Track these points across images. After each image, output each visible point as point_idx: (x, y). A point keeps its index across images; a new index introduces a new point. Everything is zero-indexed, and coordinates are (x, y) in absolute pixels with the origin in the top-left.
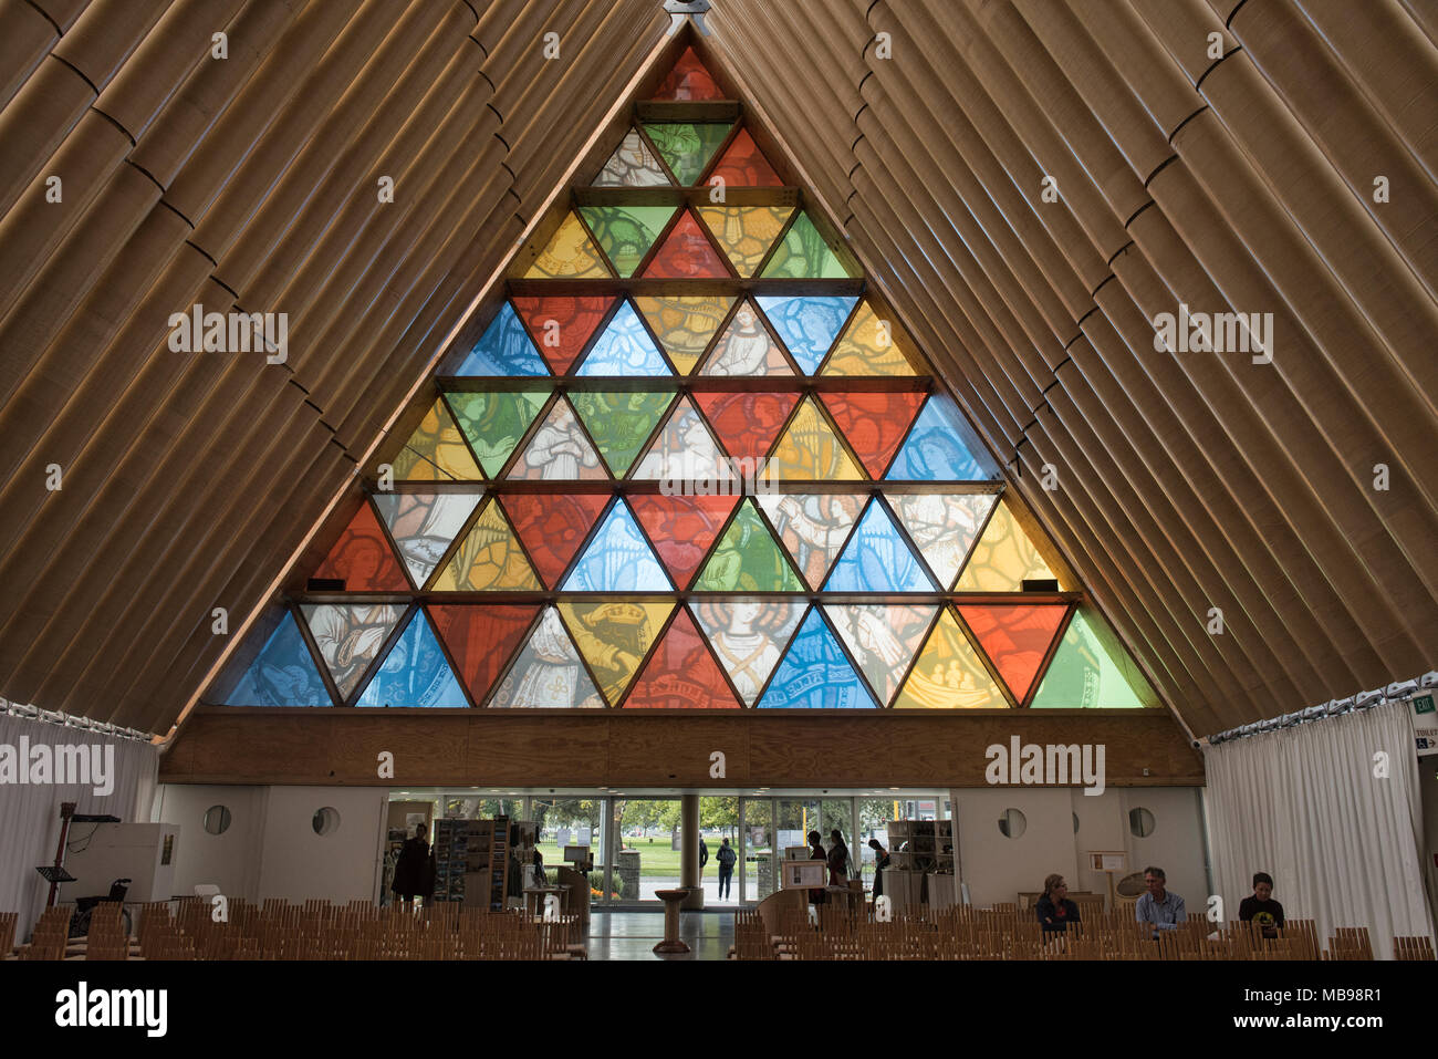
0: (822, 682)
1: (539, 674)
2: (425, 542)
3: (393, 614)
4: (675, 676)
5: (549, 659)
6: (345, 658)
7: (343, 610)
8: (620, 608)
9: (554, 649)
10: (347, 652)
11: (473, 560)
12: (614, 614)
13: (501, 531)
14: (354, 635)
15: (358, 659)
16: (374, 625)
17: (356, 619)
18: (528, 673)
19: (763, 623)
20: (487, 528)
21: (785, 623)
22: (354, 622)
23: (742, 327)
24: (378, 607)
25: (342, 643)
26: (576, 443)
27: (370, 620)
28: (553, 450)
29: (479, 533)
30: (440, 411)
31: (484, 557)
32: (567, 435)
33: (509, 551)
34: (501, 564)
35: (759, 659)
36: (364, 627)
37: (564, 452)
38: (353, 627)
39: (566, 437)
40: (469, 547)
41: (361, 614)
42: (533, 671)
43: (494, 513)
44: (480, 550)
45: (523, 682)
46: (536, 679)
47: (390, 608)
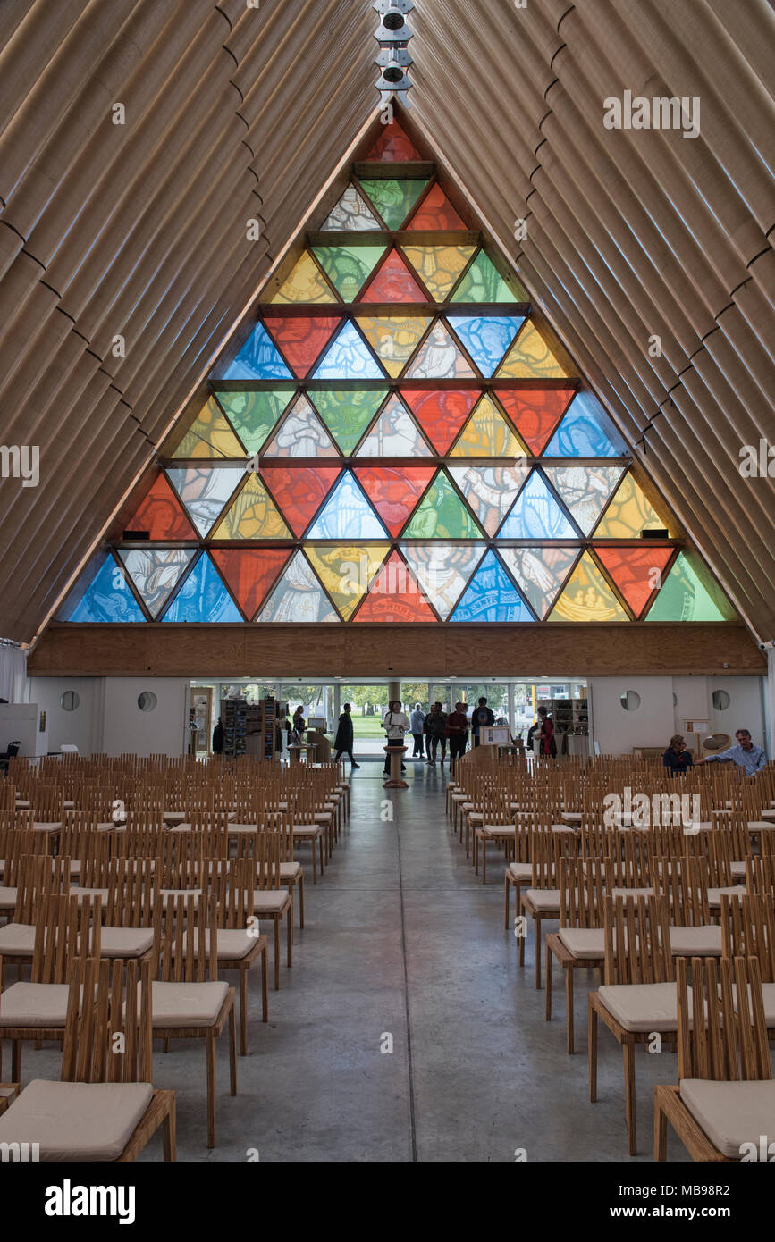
0: (496, 603)
1: (293, 597)
2: (206, 504)
3: (186, 557)
4: (390, 599)
5: (299, 587)
6: (152, 587)
7: (149, 553)
8: (349, 551)
9: (303, 581)
10: (153, 583)
11: (241, 516)
12: (345, 554)
13: (261, 495)
14: (158, 571)
15: (162, 588)
16: (172, 564)
17: (158, 559)
18: (285, 597)
19: (453, 561)
20: (251, 493)
21: (468, 561)
22: (157, 562)
23: (436, 340)
24: (174, 551)
25: (149, 577)
26: (314, 429)
27: (169, 561)
28: (298, 435)
29: (245, 496)
30: (212, 406)
31: (249, 514)
32: (307, 423)
33: (267, 510)
34: (262, 518)
35: (451, 586)
36: (165, 565)
37: (305, 437)
38: (156, 565)
39: (306, 425)
40: (238, 507)
41: (162, 556)
42: (288, 596)
43: (254, 481)
44: (246, 509)
45: (281, 604)
46: (290, 602)
47: (183, 551)
